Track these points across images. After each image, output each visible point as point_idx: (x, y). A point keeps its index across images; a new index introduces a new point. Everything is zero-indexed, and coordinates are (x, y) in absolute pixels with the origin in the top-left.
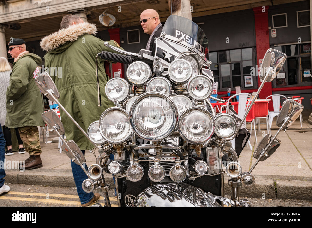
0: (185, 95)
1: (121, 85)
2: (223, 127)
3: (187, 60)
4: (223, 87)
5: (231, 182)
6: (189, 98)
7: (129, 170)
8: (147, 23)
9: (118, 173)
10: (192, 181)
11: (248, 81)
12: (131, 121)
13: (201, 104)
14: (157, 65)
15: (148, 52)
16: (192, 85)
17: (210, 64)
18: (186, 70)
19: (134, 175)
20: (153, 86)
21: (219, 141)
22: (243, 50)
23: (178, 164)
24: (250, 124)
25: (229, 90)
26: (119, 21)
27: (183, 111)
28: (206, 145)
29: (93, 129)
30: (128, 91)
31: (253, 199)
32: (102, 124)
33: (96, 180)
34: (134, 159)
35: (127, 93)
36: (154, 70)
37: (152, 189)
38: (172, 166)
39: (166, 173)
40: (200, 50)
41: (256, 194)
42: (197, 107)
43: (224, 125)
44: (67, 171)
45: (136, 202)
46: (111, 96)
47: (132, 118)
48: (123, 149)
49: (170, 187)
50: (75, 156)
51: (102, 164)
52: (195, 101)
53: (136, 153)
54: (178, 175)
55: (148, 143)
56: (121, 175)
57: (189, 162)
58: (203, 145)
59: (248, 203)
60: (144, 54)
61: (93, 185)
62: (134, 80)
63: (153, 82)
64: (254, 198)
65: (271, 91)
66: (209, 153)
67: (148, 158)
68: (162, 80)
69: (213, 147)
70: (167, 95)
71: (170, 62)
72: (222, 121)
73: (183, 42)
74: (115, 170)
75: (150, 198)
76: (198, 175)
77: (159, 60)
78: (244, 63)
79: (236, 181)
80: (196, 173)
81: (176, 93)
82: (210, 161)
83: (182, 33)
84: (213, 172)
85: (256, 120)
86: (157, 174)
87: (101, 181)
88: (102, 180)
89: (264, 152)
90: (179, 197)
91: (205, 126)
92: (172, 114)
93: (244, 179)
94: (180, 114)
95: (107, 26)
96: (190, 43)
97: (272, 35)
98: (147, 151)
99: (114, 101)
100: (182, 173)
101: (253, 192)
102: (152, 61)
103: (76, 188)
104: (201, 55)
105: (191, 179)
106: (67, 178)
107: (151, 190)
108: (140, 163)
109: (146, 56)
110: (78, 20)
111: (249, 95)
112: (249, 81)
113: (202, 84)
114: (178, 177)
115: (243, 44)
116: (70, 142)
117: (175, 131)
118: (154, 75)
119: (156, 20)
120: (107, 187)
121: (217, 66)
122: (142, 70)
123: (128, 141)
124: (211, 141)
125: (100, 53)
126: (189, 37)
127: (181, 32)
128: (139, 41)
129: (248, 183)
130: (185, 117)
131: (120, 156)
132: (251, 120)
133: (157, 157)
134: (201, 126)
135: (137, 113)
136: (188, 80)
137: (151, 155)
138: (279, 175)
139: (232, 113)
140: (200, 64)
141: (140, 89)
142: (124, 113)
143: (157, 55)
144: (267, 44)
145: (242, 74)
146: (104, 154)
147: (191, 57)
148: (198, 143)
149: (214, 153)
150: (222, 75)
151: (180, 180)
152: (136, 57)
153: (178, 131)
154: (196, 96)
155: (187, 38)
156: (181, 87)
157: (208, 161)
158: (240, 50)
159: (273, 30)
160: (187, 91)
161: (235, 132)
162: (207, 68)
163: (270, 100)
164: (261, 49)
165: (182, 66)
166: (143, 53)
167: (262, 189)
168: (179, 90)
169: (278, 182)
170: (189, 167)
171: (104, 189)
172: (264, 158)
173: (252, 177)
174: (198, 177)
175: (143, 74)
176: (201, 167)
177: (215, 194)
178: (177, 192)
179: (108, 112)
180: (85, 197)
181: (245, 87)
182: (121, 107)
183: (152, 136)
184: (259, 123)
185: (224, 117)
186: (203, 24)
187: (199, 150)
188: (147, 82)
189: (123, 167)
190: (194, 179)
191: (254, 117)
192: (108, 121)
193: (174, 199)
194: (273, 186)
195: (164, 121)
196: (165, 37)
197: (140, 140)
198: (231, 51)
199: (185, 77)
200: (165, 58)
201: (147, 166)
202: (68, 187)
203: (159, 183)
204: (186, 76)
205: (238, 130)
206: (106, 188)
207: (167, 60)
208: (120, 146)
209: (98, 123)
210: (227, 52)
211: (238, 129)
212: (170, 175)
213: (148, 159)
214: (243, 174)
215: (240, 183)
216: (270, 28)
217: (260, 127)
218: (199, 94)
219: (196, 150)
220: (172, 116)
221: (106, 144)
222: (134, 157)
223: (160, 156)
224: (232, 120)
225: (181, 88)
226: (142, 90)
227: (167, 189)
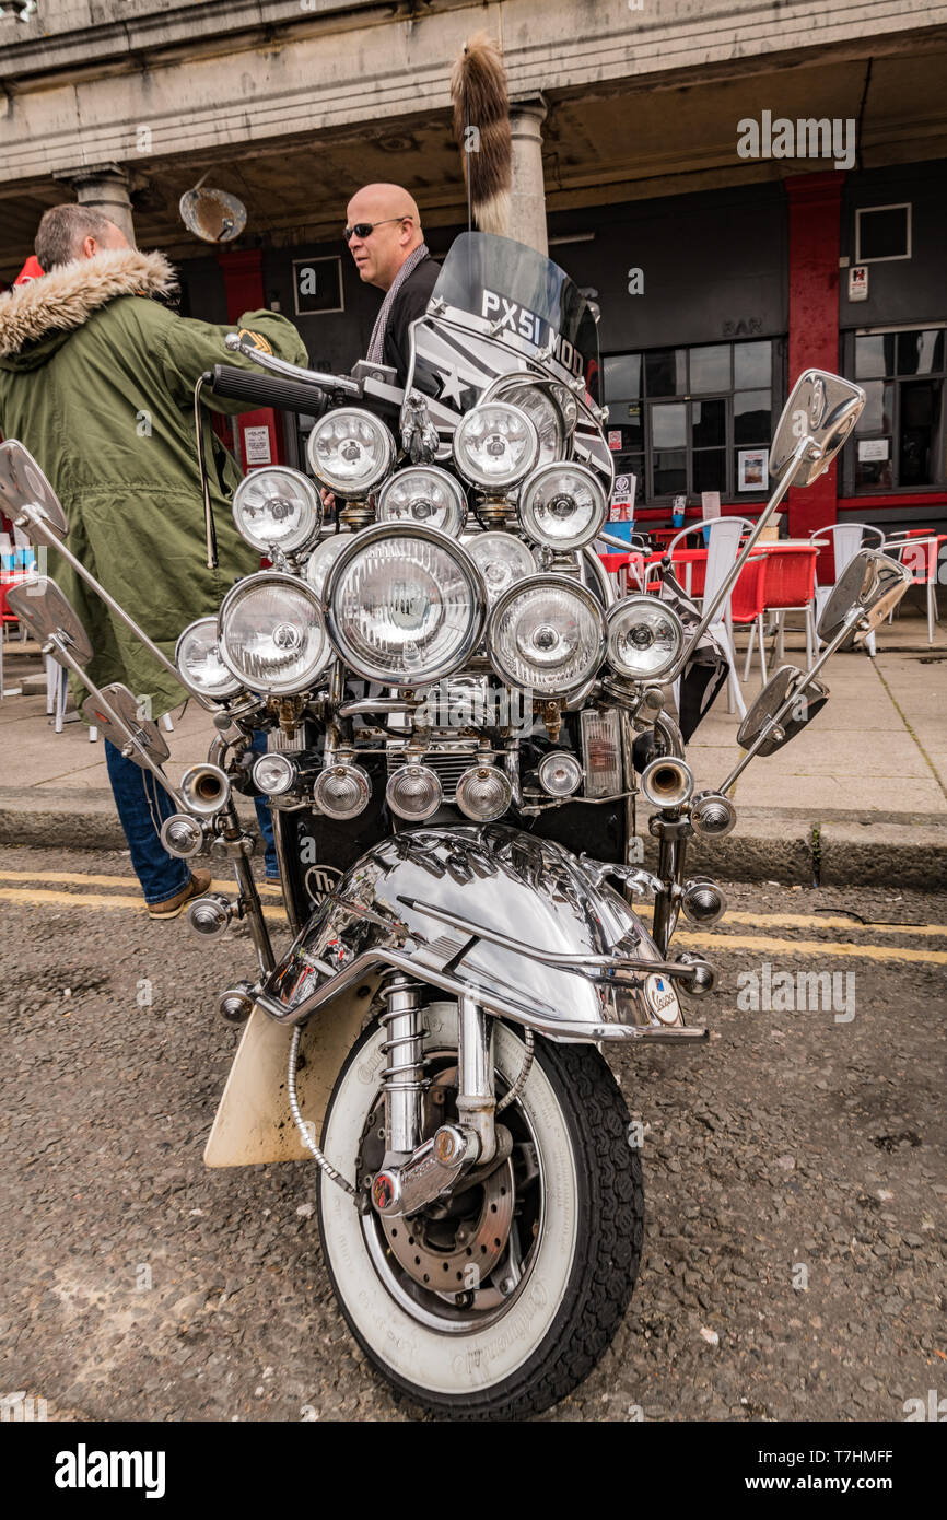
0: (513, 531)
1: (286, 492)
2: (637, 642)
3: (518, 403)
4: (657, 492)
5: (658, 822)
6: (526, 541)
7: (323, 782)
8: (370, 240)
9: (284, 793)
10: (529, 818)
11: (750, 469)
12: (327, 620)
13: (564, 562)
14: (417, 425)
15: (384, 374)
16: (535, 496)
17: (604, 416)
18: (518, 445)
19: (340, 797)
20: (402, 498)
21: (624, 690)
22: (740, 349)
23: (486, 761)
24: (748, 630)
25: (679, 505)
26: (257, 218)
27: (506, 584)
28: (578, 703)
29: (193, 647)
30: (314, 515)
31: (740, 885)
32: (227, 628)
33: (207, 815)
34: (336, 746)
35: (312, 524)
36: (406, 442)
37: (399, 844)
38: (464, 770)
39: (446, 793)
40: (568, 365)
41: (748, 871)
42: (549, 573)
43: (640, 637)
44: (91, 794)
45: (345, 887)
46: (254, 533)
47: (331, 611)
48: (300, 713)
49: (456, 838)
50: (133, 739)
51: (227, 766)
52: (545, 555)
53: (343, 728)
54: (484, 798)
55: (385, 693)
56: (293, 800)
57: (520, 756)
58: (570, 699)
59: (710, 889)
60: (367, 378)
61: (197, 835)
62: (335, 476)
63: (402, 484)
64: (742, 882)
65: (834, 510)
66: (590, 729)
67: (384, 742)
68: (434, 479)
69: (603, 710)
70: (449, 534)
71: (462, 412)
72: (633, 623)
73: (508, 337)
74: (275, 784)
75: (390, 874)
76: (551, 800)
77: (423, 407)
78: (737, 399)
79: (677, 820)
80: (543, 791)
81: (482, 525)
82: (591, 756)
83: (505, 302)
84: (601, 791)
85: (772, 616)
86: (415, 796)
87: (225, 821)
88: (229, 818)
89: (771, 727)
90: (485, 868)
91: (575, 639)
92: (467, 597)
93: (702, 812)
94: (492, 598)
95: (211, 239)
96: (532, 341)
97: (851, 292)
98: (379, 719)
99: (268, 549)
100: (498, 792)
101: (738, 864)
102: (398, 408)
103: (128, 853)
104: (573, 384)
105: (527, 813)
106: (90, 820)
107: (394, 847)
108: (360, 761)
109: (374, 387)
110: (102, 231)
111: (745, 526)
112: (755, 471)
113: (570, 493)
114: (485, 805)
115: (741, 325)
116: (114, 689)
117: (474, 654)
118: (404, 459)
119: (405, 230)
120: (245, 840)
121: (636, 412)
122: (361, 438)
123: (316, 686)
124: (595, 688)
125: (208, 374)
126: (531, 317)
127: (501, 296)
128: (339, 307)
129: (711, 825)
130: (508, 610)
131: (291, 736)
132: (750, 617)
133: (417, 740)
134: (561, 638)
135: (348, 595)
136: (524, 478)
137: (394, 733)
138: (832, 806)
139: (672, 595)
140: (567, 420)
141: (354, 507)
142: (303, 591)
143: (415, 385)
144: (829, 326)
145: (730, 444)
146: (234, 732)
147: (535, 393)
148: (548, 695)
149: (606, 728)
150: (656, 445)
151: (487, 813)
152: (341, 389)
153: (485, 654)
154: (549, 537)
155: (522, 321)
156: (497, 502)
157: (586, 755)
158: (726, 349)
159: (857, 269)
160: (519, 517)
161: (676, 660)
162: (594, 431)
163: (826, 542)
164: (807, 348)
165: (503, 429)
166: (364, 376)
167: (770, 853)
168: (492, 514)
169: (825, 832)
170: (522, 775)
171: (234, 848)
172: (770, 747)
173: (729, 807)
174: (550, 805)
175: (365, 453)
176: (560, 773)
177: (603, 858)
178: (479, 854)
179: (247, 589)
180: (159, 880)
181: (738, 494)
182: (292, 570)
183: (400, 672)
184: (781, 629)
185: (645, 609)
186: (590, 241)
187: (553, 719)
188: (378, 483)
189: (303, 773)
190: (538, 813)
191: (761, 603)
192: (251, 622)
193: (472, 876)
194: (807, 843)
195: (441, 621)
196: (442, 316)
197: (356, 687)
198: (693, 351)
199: (513, 467)
200: (443, 396)
201: (380, 772)
202: (94, 848)
203: (419, 825)
204: (518, 462)
205: (688, 655)
206: (242, 845)
207: (449, 402)
208: (290, 704)
209: (215, 627)
210: (680, 356)
211: (686, 651)
212: (458, 799)
213: (383, 746)
214: (699, 798)
215: (689, 825)
216: (844, 262)
217: (784, 641)
218: (559, 530)
219: (544, 716)
220: (468, 605)
221: (240, 699)
222: (339, 741)
223: (424, 738)
224: (670, 621)
225: (497, 506)
226: (362, 513)
227: (447, 843)
